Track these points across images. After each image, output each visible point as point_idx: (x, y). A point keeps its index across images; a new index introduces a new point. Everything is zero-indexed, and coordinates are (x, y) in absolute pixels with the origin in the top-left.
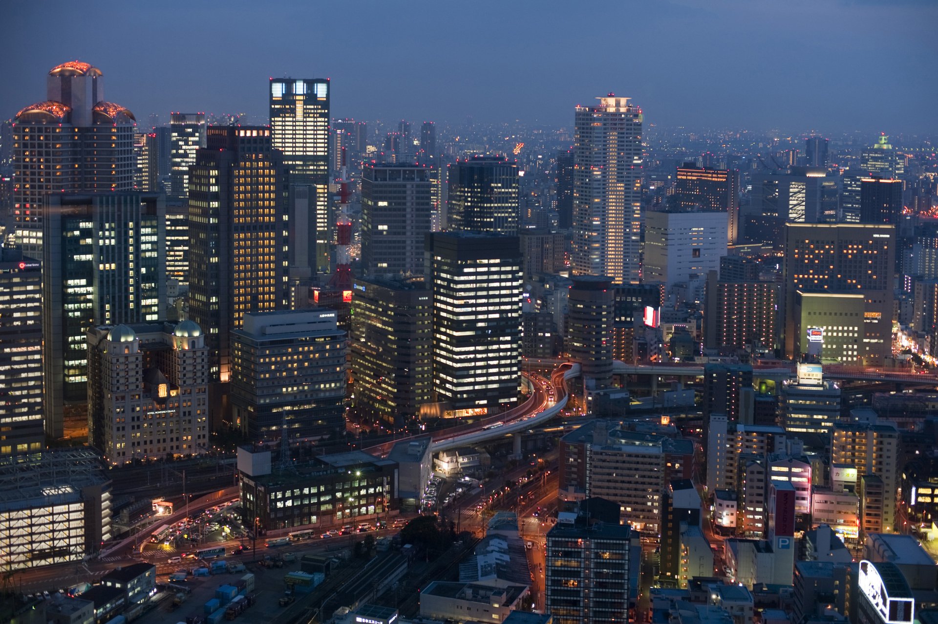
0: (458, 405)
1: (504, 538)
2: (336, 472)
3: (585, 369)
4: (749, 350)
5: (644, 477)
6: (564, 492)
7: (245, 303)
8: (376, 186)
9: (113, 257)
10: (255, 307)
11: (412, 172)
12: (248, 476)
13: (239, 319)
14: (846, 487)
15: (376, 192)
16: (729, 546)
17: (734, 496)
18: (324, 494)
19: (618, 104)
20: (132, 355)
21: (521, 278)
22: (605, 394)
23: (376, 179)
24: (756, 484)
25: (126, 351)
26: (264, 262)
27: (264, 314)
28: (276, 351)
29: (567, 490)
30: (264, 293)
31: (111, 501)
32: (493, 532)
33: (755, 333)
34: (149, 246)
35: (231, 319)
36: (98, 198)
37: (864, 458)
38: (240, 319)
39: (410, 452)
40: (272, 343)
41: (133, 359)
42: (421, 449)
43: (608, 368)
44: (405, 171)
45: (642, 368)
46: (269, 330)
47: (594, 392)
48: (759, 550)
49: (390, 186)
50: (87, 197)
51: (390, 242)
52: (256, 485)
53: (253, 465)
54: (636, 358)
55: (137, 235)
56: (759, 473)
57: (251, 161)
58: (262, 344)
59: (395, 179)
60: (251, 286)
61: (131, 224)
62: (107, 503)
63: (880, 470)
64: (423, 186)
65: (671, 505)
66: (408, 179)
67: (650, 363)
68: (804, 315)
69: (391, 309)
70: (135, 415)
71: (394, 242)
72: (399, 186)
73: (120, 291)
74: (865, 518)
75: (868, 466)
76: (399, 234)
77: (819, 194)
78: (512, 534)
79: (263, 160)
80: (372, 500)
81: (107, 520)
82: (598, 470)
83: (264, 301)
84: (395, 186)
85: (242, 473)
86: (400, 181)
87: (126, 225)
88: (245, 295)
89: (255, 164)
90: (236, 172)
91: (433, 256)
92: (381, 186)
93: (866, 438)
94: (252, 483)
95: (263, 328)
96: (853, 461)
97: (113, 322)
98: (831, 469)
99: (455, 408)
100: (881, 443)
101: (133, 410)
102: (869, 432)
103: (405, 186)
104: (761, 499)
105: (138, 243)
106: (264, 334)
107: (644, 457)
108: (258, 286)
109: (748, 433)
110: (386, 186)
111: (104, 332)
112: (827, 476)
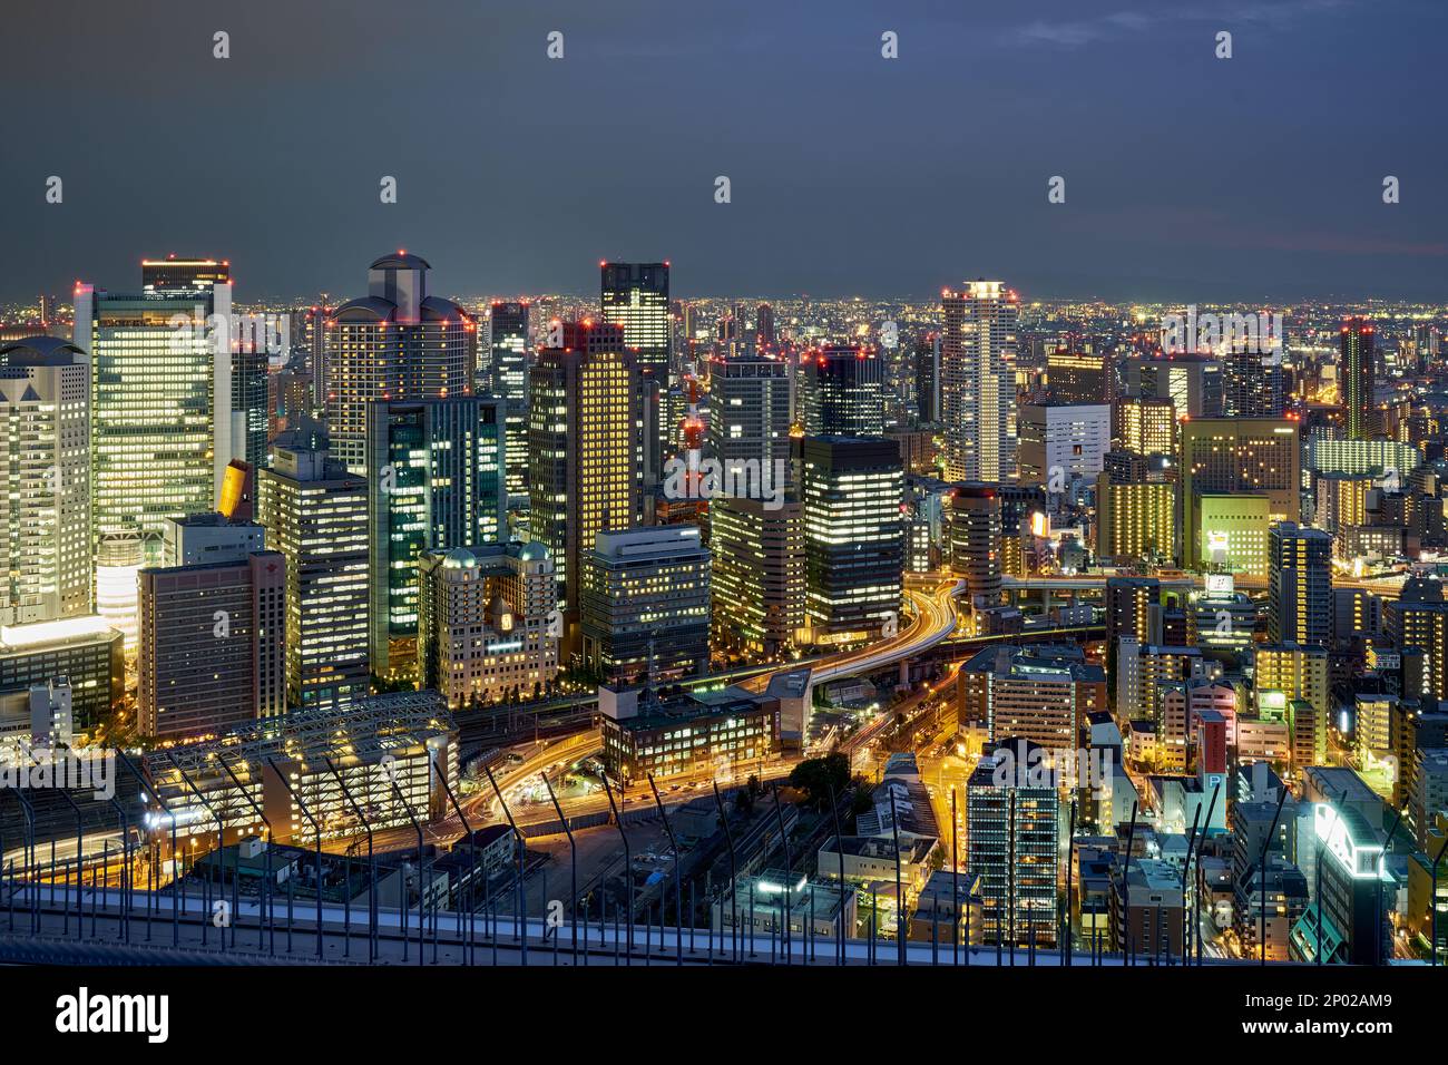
0: (835, 629)
1: (904, 783)
2: (710, 712)
3: (971, 585)
4: (1146, 559)
5: (1053, 708)
6: (965, 728)
7: (595, 519)
8: (729, 383)
9: (448, 471)
10: (606, 523)
11: (769, 367)
12: (612, 719)
13: (588, 537)
14: (1273, 714)
15: (728, 390)
16: (1151, 786)
17: (1152, 728)
18: (698, 737)
19: (989, 290)
20: (472, 582)
21: (901, 486)
22: (996, 613)
23: (728, 376)
24: (1176, 713)
25: (466, 578)
26: (616, 474)
27: (616, 532)
28: (634, 574)
29: (968, 726)
30: (616, 509)
31: (459, 752)
32: (890, 776)
33: (1152, 540)
34: (488, 458)
35: (579, 538)
36: (431, 406)
37: (1292, 682)
38: (590, 539)
39: (790, 686)
40: (629, 565)
41: (474, 587)
42: (802, 682)
43: (996, 584)
44: (760, 367)
45: (1034, 581)
46: (625, 551)
47: (983, 611)
48: (1188, 790)
49: (744, 383)
50: (419, 405)
51: (744, 444)
52: (621, 729)
53: (618, 707)
54: (1026, 571)
55: (475, 445)
56: (1179, 701)
57: (602, 362)
58: (618, 566)
59: (749, 375)
60: (602, 501)
61: (468, 434)
62: (454, 755)
63: (1309, 694)
64: (780, 382)
65: (1090, 741)
66: (764, 375)
67: (1041, 576)
68: (1204, 518)
69: (759, 524)
70: (476, 650)
71: (749, 444)
72: (754, 382)
73: (455, 509)
74: (1296, 749)
75: (1298, 690)
76: (754, 435)
77: (1202, 380)
78: (911, 778)
79: (615, 361)
80: (750, 742)
81: (454, 774)
82: (1002, 702)
83: (616, 517)
84: (749, 383)
85: (604, 715)
86: (755, 378)
87: (463, 435)
88: (595, 511)
89: (605, 365)
90: (585, 375)
91: (804, 464)
92: (734, 383)
93: (1292, 659)
94: (617, 727)
95: (619, 548)
96: (1279, 685)
97: (448, 544)
98: (1255, 696)
99: (830, 632)
100: (1309, 664)
101: (473, 644)
102: (1296, 653)
103: (760, 383)
104: (1182, 730)
105: (475, 454)
106: (619, 556)
107: (1053, 686)
108: (609, 500)
109: (1162, 655)
110: (739, 383)
111: (438, 557)
112: (1250, 703)
